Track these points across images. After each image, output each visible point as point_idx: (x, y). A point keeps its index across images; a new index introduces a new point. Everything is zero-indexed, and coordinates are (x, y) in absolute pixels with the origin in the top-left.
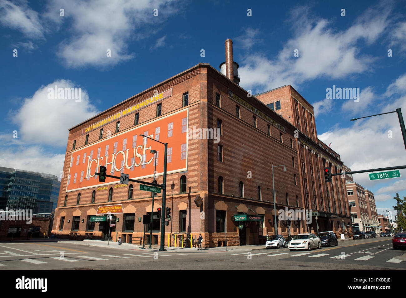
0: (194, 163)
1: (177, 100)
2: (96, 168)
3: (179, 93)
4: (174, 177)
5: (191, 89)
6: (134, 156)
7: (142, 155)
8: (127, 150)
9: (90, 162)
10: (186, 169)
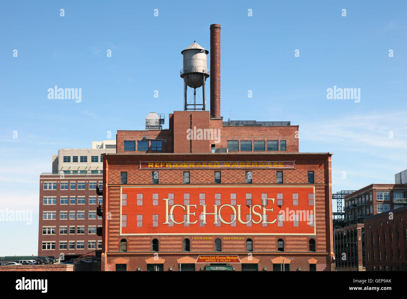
0: (322, 231)
1: (302, 175)
2: (185, 215)
3: (304, 170)
4: (303, 239)
5: (316, 170)
6: (250, 213)
7: (262, 214)
8: (239, 206)
9: (170, 207)
10: (315, 234)
